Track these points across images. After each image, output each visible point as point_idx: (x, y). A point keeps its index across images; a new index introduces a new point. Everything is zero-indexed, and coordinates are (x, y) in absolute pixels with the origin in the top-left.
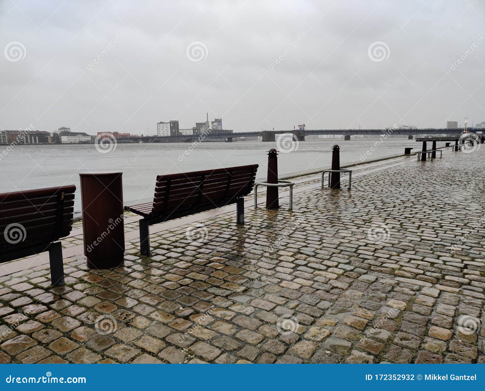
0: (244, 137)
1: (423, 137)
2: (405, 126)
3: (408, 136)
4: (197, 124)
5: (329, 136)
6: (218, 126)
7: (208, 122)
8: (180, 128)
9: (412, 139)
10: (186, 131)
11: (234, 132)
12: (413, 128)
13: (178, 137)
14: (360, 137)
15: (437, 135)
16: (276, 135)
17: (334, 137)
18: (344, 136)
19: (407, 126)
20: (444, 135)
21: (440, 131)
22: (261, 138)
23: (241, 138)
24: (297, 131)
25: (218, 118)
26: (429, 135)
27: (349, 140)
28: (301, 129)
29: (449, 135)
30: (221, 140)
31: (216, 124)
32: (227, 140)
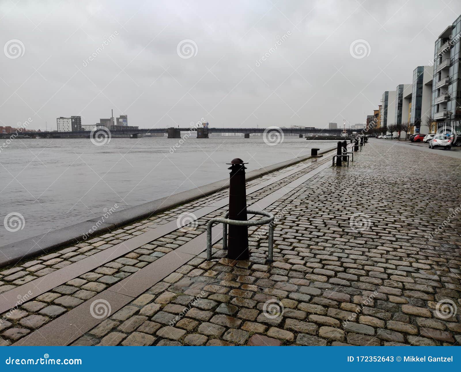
0: (150, 134)
1: (311, 136)
2: (295, 126)
3: (298, 135)
4: (101, 120)
5: (230, 134)
6: (123, 123)
7: (112, 118)
8: (82, 124)
9: (302, 137)
10: (89, 127)
11: (140, 128)
12: (302, 128)
13: (80, 132)
14: (258, 135)
15: (321, 134)
16: (181, 132)
17: (235, 135)
18: (243, 134)
19: (297, 126)
20: (327, 135)
21: (325, 131)
22: (166, 135)
23: (147, 134)
24: (201, 129)
25: (122, 114)
26: (315, 134)
27: (249, 138)
28: (204, 127)
29: (331, 135)
30: (126, 136)
31: (121, 120)
32: (132, 136)
